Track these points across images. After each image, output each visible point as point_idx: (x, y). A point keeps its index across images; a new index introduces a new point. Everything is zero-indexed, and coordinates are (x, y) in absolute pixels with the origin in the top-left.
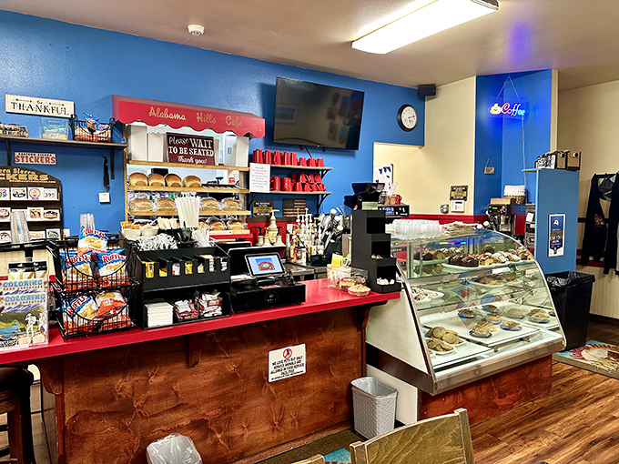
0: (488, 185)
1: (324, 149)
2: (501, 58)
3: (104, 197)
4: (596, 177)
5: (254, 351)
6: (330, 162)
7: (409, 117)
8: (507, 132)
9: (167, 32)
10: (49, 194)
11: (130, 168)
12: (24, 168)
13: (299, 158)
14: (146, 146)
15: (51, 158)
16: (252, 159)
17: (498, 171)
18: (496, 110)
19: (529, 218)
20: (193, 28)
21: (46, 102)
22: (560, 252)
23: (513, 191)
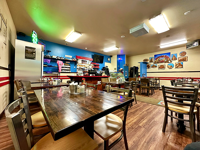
0: (118, 68)
1: (99, 63)
2: (120, 53)
3: (75, 67)
4: (131, 68)
5: (96, 81)
6: (100, 64)
7: (109, 59)
8: (121, 62)
9: (83, 49)
10: (69, 67)
11: (78, 64)
12: (67, 63)
13: (96, 64)
14: (80, 61)
15: (69, 62)
16: (91, 63)
17: (120, 66)
18: (119, 59)
19: (123, 71)
20: (86, 48)
21: (69, 56)
22: (127, 76)
23: (121, 69)
